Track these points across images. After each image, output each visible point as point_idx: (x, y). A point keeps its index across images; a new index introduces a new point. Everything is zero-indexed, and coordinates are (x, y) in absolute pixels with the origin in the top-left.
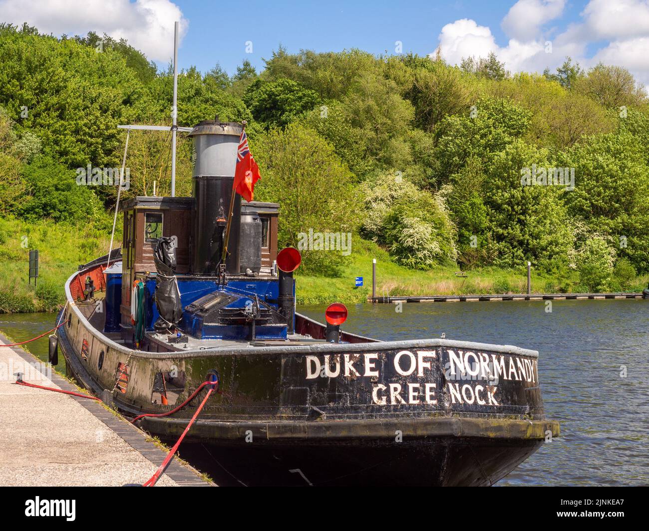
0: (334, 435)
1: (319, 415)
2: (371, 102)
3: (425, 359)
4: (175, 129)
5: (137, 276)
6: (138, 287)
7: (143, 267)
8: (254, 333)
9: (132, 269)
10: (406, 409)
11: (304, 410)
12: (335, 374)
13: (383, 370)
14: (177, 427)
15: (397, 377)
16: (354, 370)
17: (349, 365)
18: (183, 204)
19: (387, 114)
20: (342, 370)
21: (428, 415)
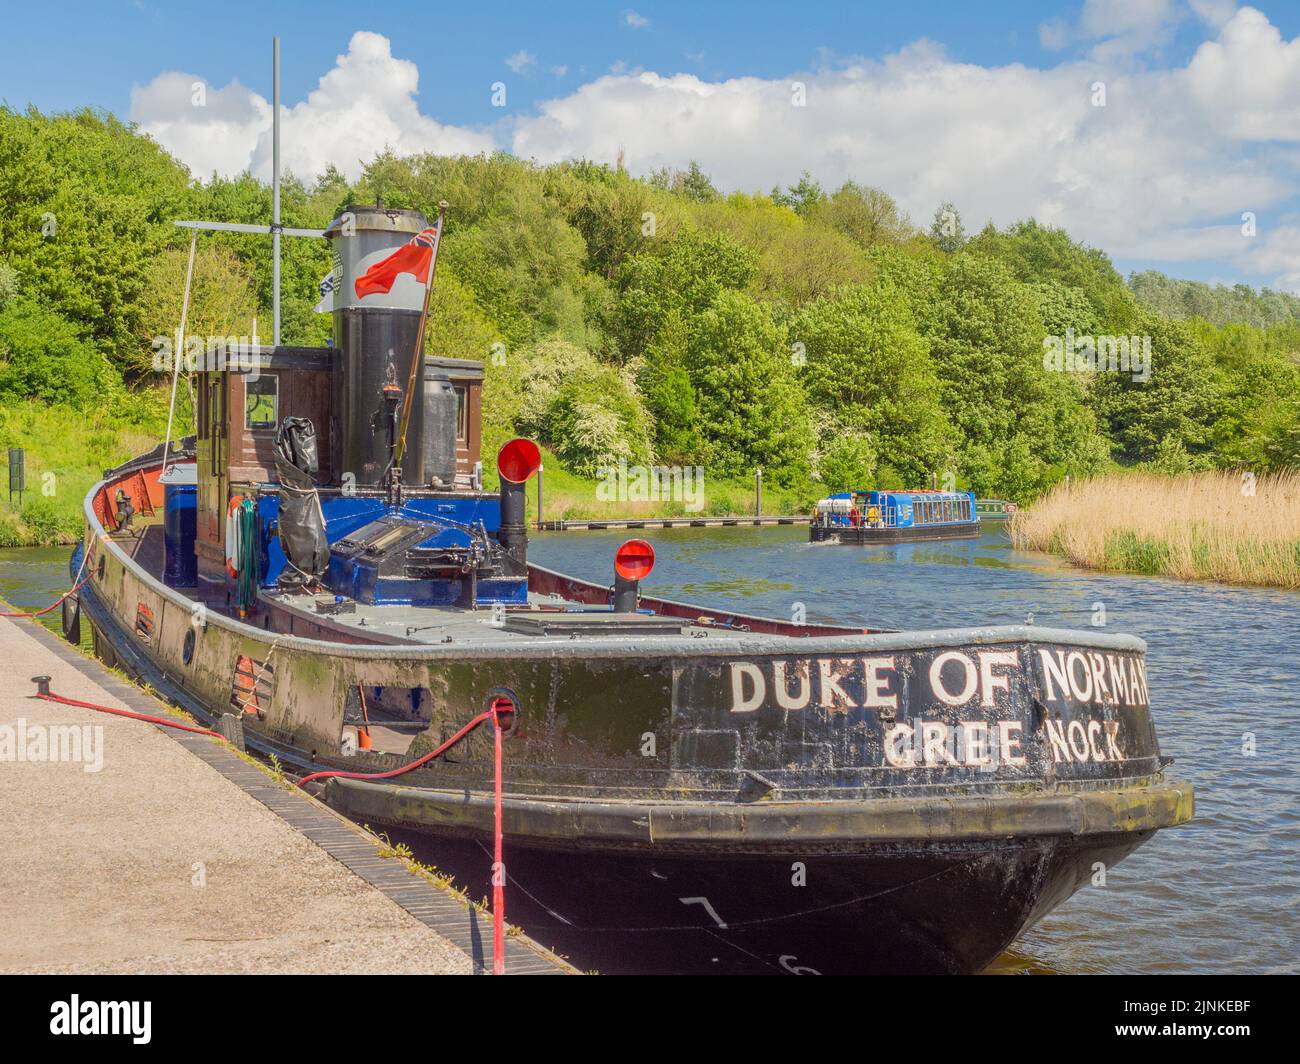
0: (807, 834)
1: (764, 789)
2: (523, 229)
3: (997, 670)
4: (277, 231)
5: (235, 489)
6: (243, 509)
7: (245, 472)
8: (474, 593)
9: (221, 475)
10: (960, 776)
11: (727, 779)
12: (801, 702)
13: (905, 692)
14: (421, 806)
15: (937, 707)
16: (842, 694)
17: (830, 684)
18: (315, 360)
19: (548, 248)
20: (816, 694)
21: (1008, 790)
